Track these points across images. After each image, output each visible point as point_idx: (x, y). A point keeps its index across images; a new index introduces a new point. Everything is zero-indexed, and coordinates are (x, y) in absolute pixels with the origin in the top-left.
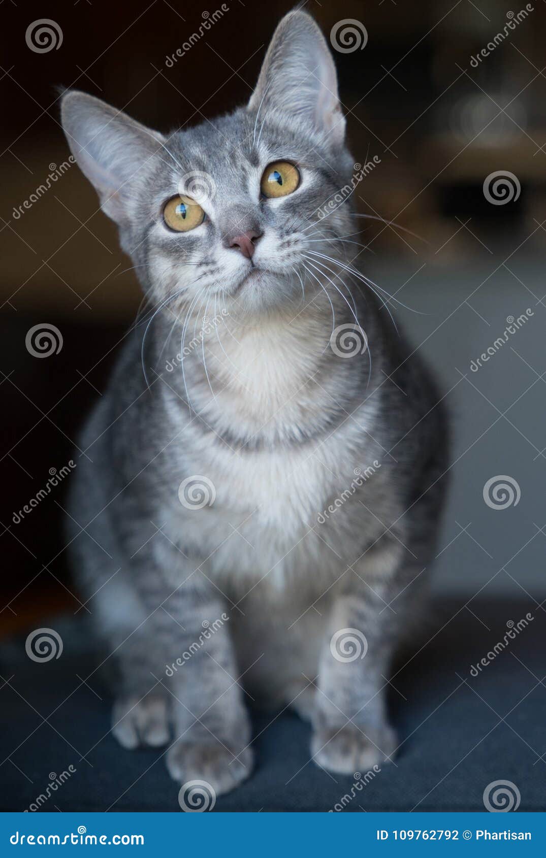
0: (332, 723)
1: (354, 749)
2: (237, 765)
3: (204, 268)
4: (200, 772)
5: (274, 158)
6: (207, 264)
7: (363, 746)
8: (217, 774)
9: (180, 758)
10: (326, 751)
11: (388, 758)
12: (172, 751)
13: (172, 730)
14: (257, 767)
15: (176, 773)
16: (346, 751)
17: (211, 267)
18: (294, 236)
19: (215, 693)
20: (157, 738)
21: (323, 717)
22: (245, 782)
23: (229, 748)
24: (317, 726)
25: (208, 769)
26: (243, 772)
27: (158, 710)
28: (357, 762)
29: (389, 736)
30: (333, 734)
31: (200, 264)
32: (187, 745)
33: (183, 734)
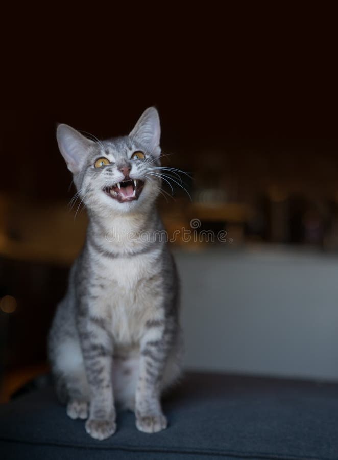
0: (143, 415)
1: (152, 424)
2: (110, 430)
3: (108, 172)
4: (97, 430)
5: (137, 150)
6: (109, 171)
7: (155, 423)
8: (103, 431)
9: (90, 426)
10: (141, 425)
11: (165, 427)
12: (88, 423)
13: (88, 413)
14: (118, 430)
15: (88, 431)
16: (149, 425)
17: (110, 172)
18: (140, 165)
19: (103, 400)
20: (83, 416)
21: (139, 413)
22: (113, 435)
23: (107, 423)
24: (137, 416)
25: (100, 430)
26: (112, 432)
27: (84, 406)
28: (153, 429)
29: (164, 419)
30: (144, 419)
31: (107, 170)
32: (93, 421)
33: (92, 417)
